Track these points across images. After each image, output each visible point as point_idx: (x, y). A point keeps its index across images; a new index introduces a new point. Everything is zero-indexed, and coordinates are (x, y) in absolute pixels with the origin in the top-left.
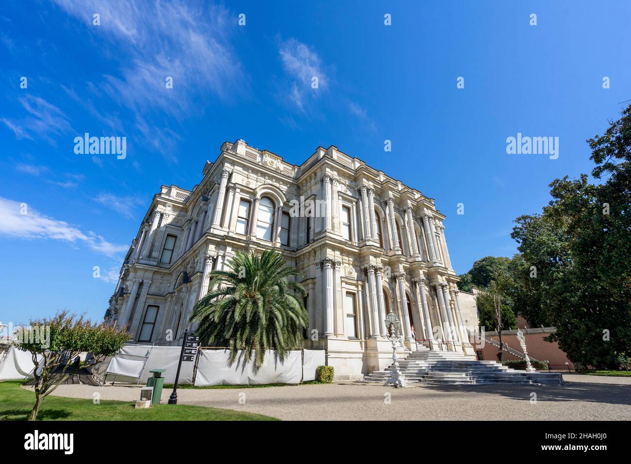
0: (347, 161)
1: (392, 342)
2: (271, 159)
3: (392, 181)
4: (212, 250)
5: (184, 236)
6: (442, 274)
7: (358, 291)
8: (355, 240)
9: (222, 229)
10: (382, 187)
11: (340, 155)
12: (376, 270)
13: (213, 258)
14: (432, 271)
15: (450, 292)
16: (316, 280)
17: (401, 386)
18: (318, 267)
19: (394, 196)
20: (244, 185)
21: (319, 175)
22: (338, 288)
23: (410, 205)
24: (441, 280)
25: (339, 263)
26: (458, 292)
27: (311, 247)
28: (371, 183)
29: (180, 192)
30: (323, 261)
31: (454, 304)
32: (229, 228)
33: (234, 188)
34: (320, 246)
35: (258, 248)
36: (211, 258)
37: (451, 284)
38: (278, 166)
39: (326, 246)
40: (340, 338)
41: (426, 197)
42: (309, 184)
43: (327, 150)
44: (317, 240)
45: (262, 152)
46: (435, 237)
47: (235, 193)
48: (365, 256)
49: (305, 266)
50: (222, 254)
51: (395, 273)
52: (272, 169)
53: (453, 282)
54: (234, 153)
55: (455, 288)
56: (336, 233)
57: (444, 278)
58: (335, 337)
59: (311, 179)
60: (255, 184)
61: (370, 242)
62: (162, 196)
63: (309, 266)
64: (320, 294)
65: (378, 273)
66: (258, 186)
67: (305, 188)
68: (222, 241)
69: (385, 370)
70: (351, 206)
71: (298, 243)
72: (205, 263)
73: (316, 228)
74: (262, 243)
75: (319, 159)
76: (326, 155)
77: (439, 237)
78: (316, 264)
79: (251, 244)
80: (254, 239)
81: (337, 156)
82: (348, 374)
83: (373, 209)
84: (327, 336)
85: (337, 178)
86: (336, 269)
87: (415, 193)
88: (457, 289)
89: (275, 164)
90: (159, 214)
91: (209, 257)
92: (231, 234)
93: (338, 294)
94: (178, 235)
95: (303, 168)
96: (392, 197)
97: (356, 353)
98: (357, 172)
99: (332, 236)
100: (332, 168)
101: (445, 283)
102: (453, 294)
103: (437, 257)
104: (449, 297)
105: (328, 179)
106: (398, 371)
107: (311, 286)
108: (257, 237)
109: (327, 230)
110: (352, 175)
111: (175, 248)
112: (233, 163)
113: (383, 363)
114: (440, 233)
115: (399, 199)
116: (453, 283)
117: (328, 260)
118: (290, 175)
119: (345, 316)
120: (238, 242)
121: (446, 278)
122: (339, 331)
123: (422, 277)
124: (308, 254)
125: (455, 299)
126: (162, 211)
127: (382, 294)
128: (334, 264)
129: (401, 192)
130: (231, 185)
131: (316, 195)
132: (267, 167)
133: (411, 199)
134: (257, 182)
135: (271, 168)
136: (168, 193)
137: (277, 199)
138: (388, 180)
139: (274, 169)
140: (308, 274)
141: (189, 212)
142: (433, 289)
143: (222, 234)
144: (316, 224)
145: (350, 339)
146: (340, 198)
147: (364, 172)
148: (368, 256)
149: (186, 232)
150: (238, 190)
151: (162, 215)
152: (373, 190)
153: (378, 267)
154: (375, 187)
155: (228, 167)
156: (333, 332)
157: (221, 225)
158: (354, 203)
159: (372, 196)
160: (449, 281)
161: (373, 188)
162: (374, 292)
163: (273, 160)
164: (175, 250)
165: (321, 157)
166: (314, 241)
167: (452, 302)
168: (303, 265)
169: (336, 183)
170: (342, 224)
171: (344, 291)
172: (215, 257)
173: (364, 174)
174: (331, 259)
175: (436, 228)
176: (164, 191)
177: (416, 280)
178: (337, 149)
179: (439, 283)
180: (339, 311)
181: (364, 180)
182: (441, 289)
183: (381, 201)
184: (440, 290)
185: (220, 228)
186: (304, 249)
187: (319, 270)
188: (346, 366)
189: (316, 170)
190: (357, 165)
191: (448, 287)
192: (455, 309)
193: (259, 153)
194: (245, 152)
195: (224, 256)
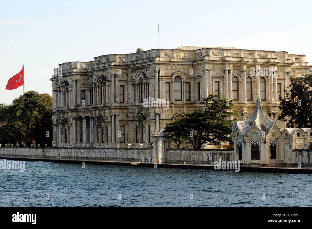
5: (130, 88)
10: (240, 63)
13: (158, 114)
20: (166, 74)
21: (203, 66)
28: (231, 66)
29: (120, 57)
33: (162, 78)
38: (181, 56)
45: (172, 50)
47: (162, 81)
59: (199, 65)
60: (170, 72)
66: (172, 73)
67: (196, 68)
80: (174, 102)
85: (212, 68)
95: (195, 52)
96: (245, 69)
98: (223, 61)
110: (221, 63)
112: (159, 64)
118: (188, 58)
126: (115, 73)
130: (160, 77)
131: (201, 77)
134: (171, 70)
137: (182, 77)
146: (213, 79)
149: (131, 86)
150: (164, 79)
151: (115, 75)
155: (157, 67)
169: (211, 71)
170: (213, 93)
181: (227, 65)
189: (201, 63)
194: (163, 53)
195: (163, 112)
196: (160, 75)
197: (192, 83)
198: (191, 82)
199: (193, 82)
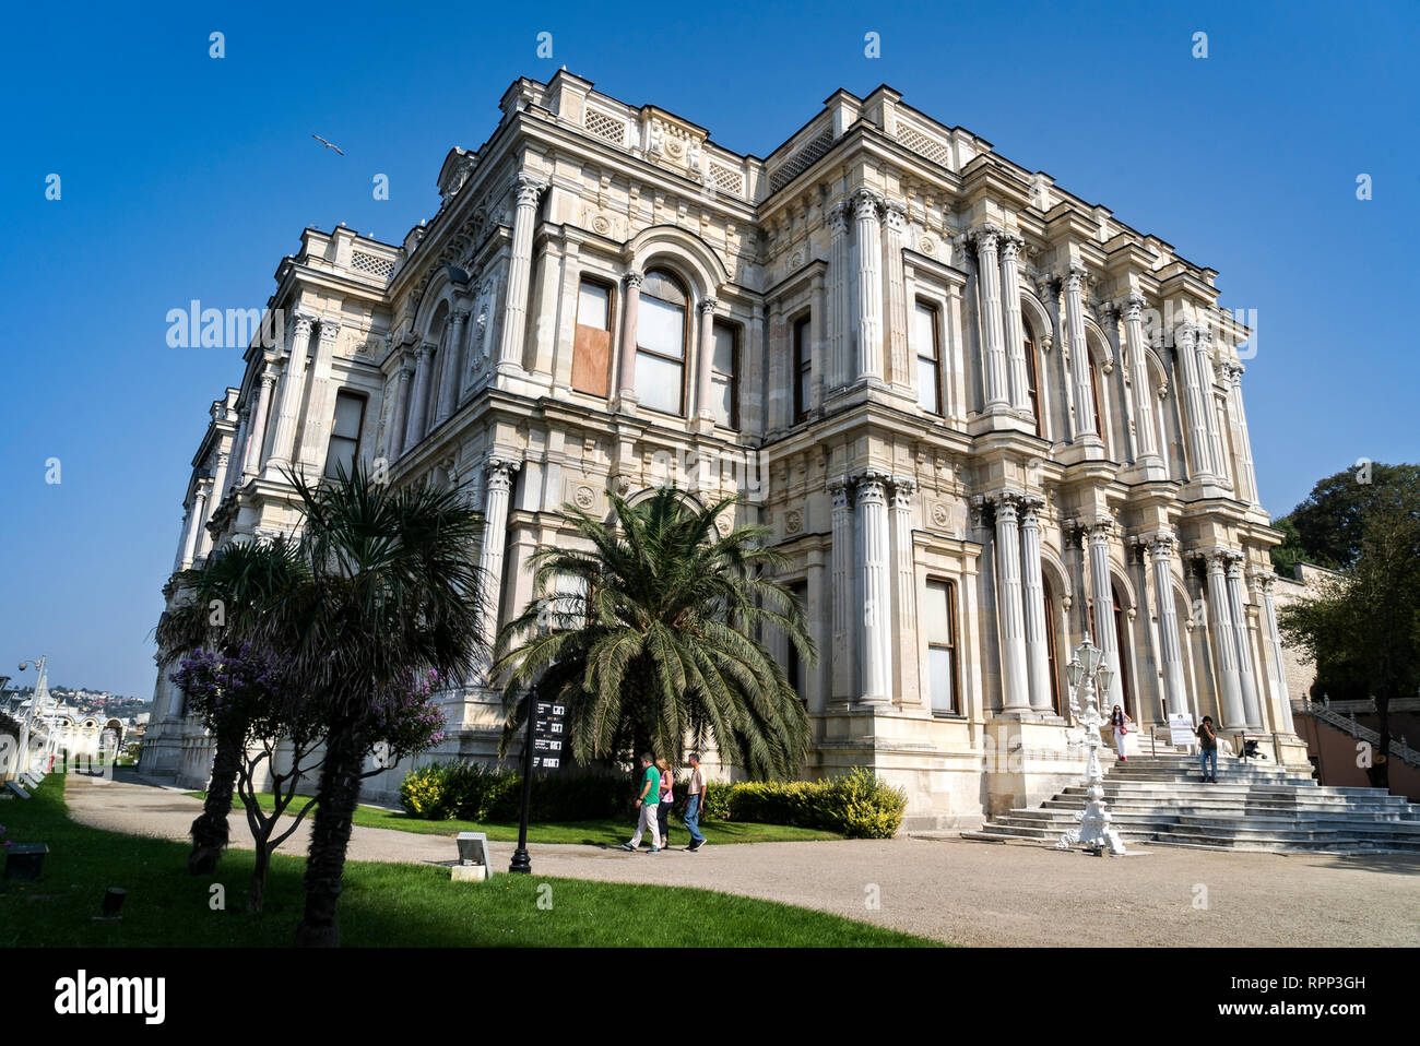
0: (930, 139)
1: (1088, 728)
2: (671, 137)
3: (1082, 209)
4: (507, 443)
5: (392, 396)
6: (1228, 522)
7: (963, 575)
8: (959, 414)
9: (530, 378)
10: (1046, 231)
11: (908, 120)
12: (1023, 508)
13: (510, 468)
14: (1197, 513)
15: (1248, 578)
16: (834, 539)
17: (1113, 852)
18: (838, 498)
19: (1087, 263)
20: (590, 229)
21: (837, 189)
22: (904, 566)
23: (1137, 294)
24: (1224, 540)
25: (908, 488)
26: (1272, 579)
27: (813, 435)
28: (1012, 218)
29: (364, 250)
30: (857, 479)
31: (1257, 618)
32: (553, 374)
33: (561, 241)
34: (846, 433)
35: (646, 438)
36: (505, 470)
37: (1252, 551)
38: (693, 159)
39: (868, 433)
40: (909, 712)
41: (1189, 266)
42: (798, 224)
43: (863, 102)
44: (835, 414)
45: (642, 113)
46: (1211, 399)
47: (562, 258)
48: (987, 464)
49: (792, 494)
50: (538, 457)
51: (1079, 520)
52: (676, 171)
53: (1260, 545)
54: (551, 120)
55: (1263, 566)
56: (896, 390)
57: (1234, 532)
58: (893, 712)
59: (807, 205)
60: (622, 226)
61: (1007, 418)
62: (312, 264)
63: (804, 495)
64: (848, 582)
65: (1028, 517)
66: (634, 232)
67: (784, 237)
68: (537, 415)
69: (1044, 806)
70: (943, 300)
71: (765, 419)
72: (488, 485)
73: (829, 372)
74: (656, 421)
75: (837, 135)
76: (864, 123)
77: (1224, 400)
78: (834, 490)
79: (623, 425)
80: (629, 409)
81: (899, 124)
82: (934, 815)
83: (1016, 308)
84: (873, 706)
85: (902, 201)
86: (898, 504)
87: (1153, 250)
88: (1269, 571)
89: (683, 153)
90: (308, 325)
91: (499, 467)
92: (562, 395)
93: (905, 582)
94: (372, 393)
95: (775, 165)
96: (1080, 265)
97: (956, 756)
98: (967, 181)
99: (885, 399)
100: (883, 166)
101: (1236, 550)
102: (1257, 585)
103: (1214, 469)
104: (1242, 595)
105: (871, 208)
106: (1101, 811)
107: (814, 557)
108: (641, 403)
109: (871, 383)
110: (949, 193)
111: (364, 433)
112: (551, 153)
113: (1037, 785)
114: (1227, 386)
115: (1101, 274)
116: (1259, 549)
117: (871, 479)
118: (733, 193)
119: (924, 647)
120: (585, 418)
121: (1239, 535)
122: (908, 693)
123: (1166, 530)
124: (801, 458)
125: (1260, 602)
126: (316, 315)
127: (1037, 584)
128: (890, 489)
129: (1109, 249)
130: (548, 229)
131: (826, 263)
132: (661, 165)
133: (1141, 270)
134: (628, 216)
135: (671, 169)
136: (329, 258)
137: (695, 274)
138: (1067, 208)
139: (683, 174)
140: (803, 521)
141: (399, 318)
142: (1197, 570)
143: (536, 392)
144: (829, 359)
145: (938, 715)
146: (910, 271)
147: (989, 179)
148: (998, 462)
149: (395, 385)
150: (572, 248)
151: (316, 328)
152: (1018, 243)
153: (1028, 501)
154: (1024, 231)
155: (534, 167)
156: (890, 696)
157: (528, 362)
158: (955, 290)
159: (1015, 264)
160: (1246, 542)
161: (1017, 234)
162: (1014, 579)
163: (679, 142)
164: (365, 440)
165: (845, 128)
166: (824, 417)
167: (1252, 610)
168: (787, 491)
169: (895, 220)
170: (913, 357)
171: (922, 573)
172: (517, 468)
173: (990, 187)
174: (883, 474)
175: (1216, 368)
176: (316, 247)
177: (1142, 542)
178: (897, 98)
179: (1218, 552)
180: (907, 634)
181: (991, 207)
182: (1221, 571)
183: (1040, 280)
184: (1217, 572)
185: (525, 375)
186: (789, 441)
187: (844, 507)
188: (928, 792)
189: (827, 174)
190: (966, 153)
191: (1242, 564)
192: (1259, 632)
193: (631, 116)
194: (585, 112)
195: (544, 464)
196: (553, 218)
197: (752, 327)
198: (748, 325)
199: (758, 325)
